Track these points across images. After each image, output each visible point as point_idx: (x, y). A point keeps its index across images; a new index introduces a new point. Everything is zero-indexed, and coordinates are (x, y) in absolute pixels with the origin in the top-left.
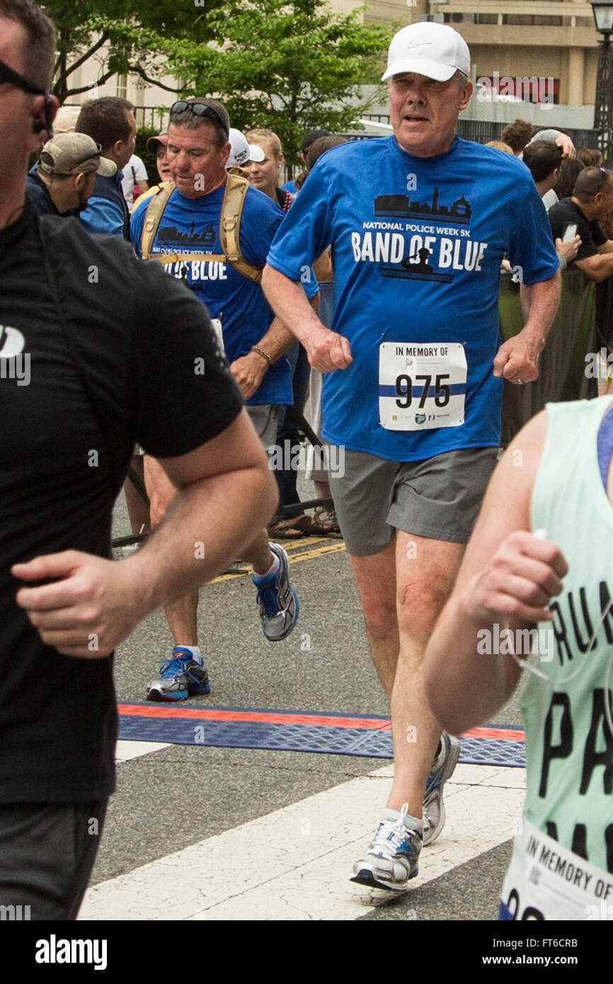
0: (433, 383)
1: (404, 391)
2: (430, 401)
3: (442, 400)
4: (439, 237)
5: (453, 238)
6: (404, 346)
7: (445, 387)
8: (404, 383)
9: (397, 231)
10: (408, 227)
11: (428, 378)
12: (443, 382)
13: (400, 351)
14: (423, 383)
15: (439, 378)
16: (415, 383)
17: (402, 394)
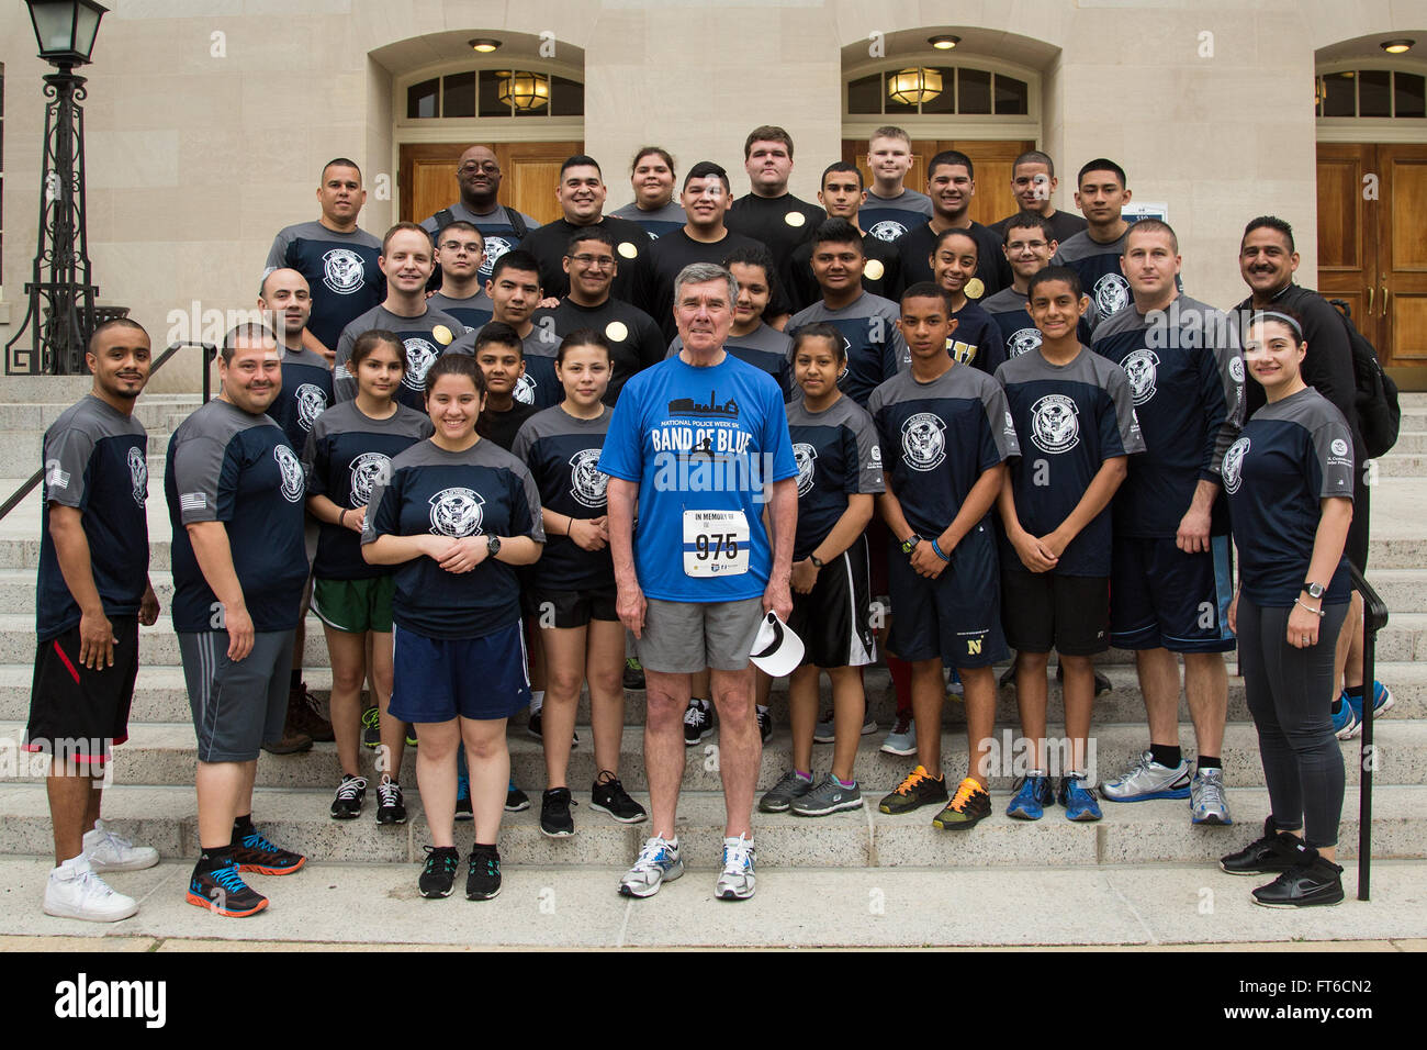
0: (724, 540)
1: (703, 547)
2: (722, 554)
3: (731, 553)
4: (717, 428)
5: (727, 429)
6: (702, 512)
7: (733, 543)
8: (702, 540)
9: (686, 426)
10: (695, 423)
11: (721, 536)
12: (732, 539)
13: (699, 517)
14: (716, 540)
15: (728, 536)
16: (711, 540)
17: (701, 550)
